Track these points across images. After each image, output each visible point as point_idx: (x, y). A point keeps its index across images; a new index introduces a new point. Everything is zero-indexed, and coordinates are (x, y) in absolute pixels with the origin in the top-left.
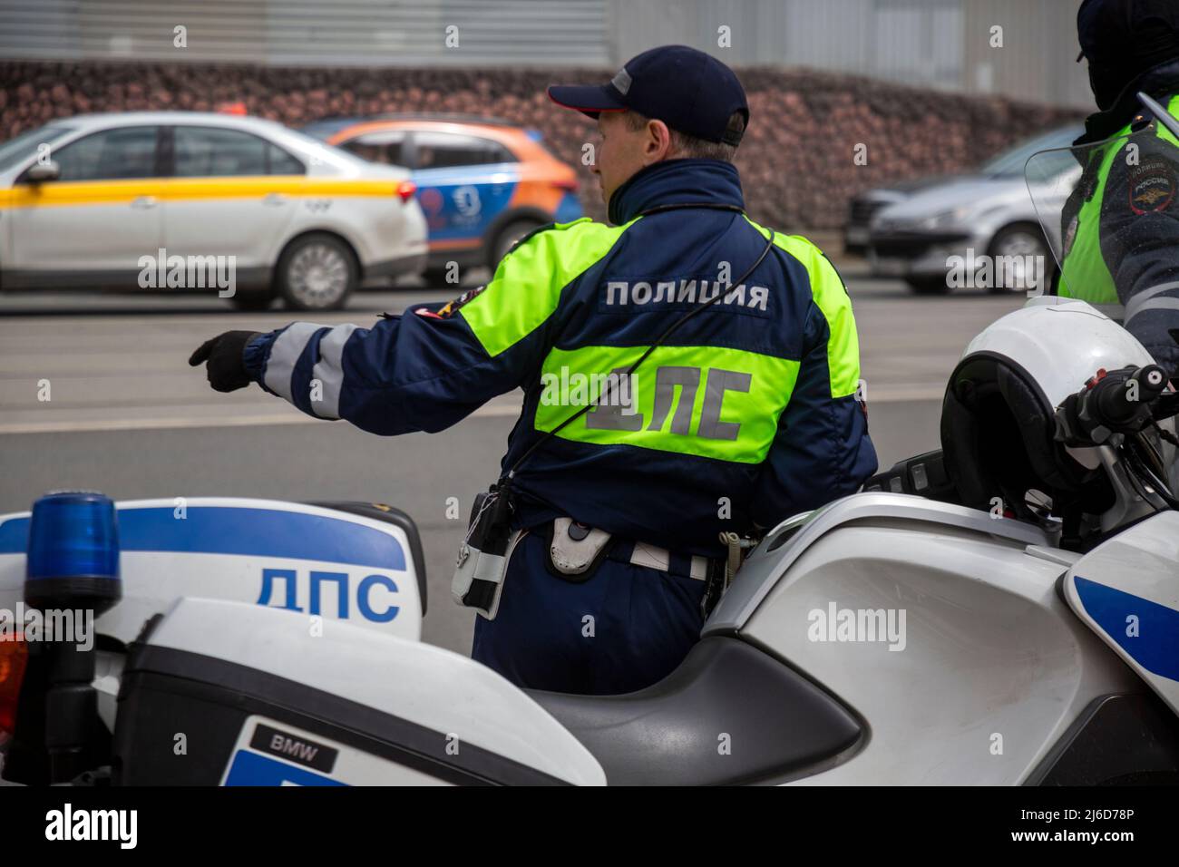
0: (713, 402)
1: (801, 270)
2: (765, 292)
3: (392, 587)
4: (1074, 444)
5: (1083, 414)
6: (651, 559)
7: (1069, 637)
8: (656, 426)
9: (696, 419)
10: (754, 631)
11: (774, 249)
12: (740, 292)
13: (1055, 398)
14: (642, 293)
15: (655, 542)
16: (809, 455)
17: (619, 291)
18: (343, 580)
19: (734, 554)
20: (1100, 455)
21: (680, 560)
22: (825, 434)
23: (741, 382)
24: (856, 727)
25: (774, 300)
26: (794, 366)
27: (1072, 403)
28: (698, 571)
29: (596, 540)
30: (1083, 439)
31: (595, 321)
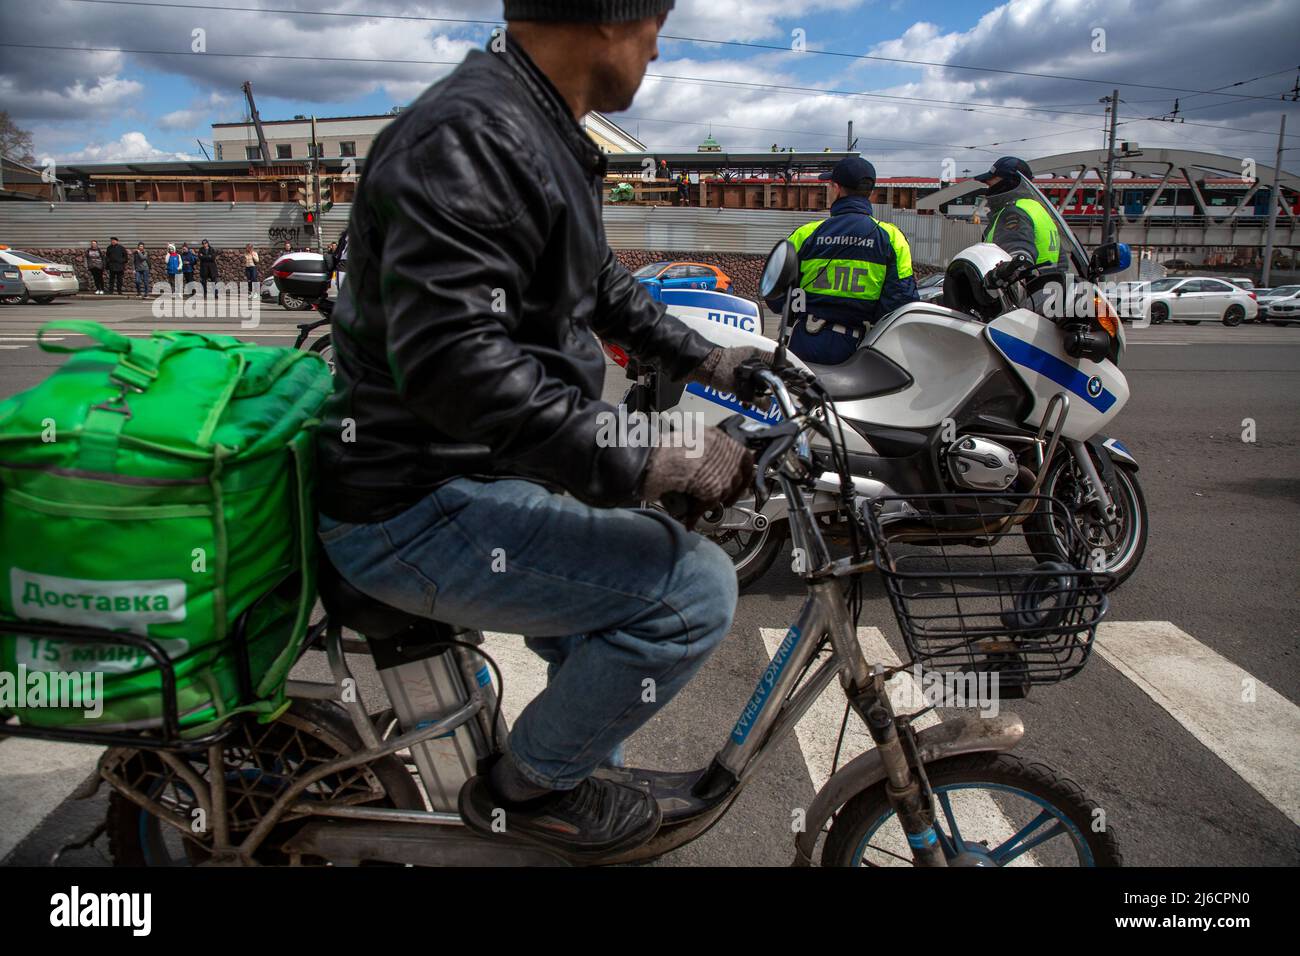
0: (855, 279)
1: (886, 234)
2: (873, 241)
3: (752, 322)
4: (989, 288)
5: (994, 276)
6: (839, 329)
7: (985, 349)
8: (836, 288)
9: (849, 286)
10: (875, 347)
11: (878, 227)
12: (864, 242)
13: (984, 273)
14: (828, 240)
15: (841, 324)
16: (893, 299)
17: (821, 240)
18: (735, 318)
19: (868, 329)
20: (998, 292)
21: (850, 330)
22: (898, 291)
23: (864, 272)
24: (909, 378)
25: (876, 244)
26: (884, 268)
27: (990, 273)
28: (856, 334)
29: (821, 322)
30: (994, 286)
31: (813, 251)
